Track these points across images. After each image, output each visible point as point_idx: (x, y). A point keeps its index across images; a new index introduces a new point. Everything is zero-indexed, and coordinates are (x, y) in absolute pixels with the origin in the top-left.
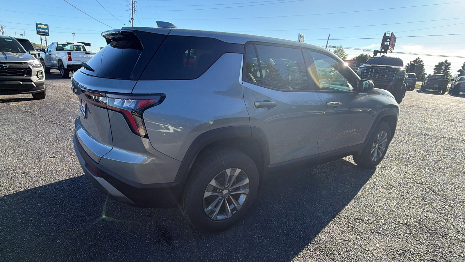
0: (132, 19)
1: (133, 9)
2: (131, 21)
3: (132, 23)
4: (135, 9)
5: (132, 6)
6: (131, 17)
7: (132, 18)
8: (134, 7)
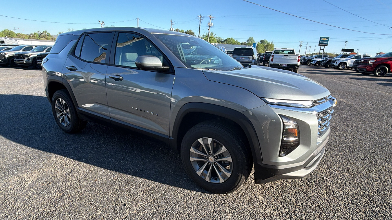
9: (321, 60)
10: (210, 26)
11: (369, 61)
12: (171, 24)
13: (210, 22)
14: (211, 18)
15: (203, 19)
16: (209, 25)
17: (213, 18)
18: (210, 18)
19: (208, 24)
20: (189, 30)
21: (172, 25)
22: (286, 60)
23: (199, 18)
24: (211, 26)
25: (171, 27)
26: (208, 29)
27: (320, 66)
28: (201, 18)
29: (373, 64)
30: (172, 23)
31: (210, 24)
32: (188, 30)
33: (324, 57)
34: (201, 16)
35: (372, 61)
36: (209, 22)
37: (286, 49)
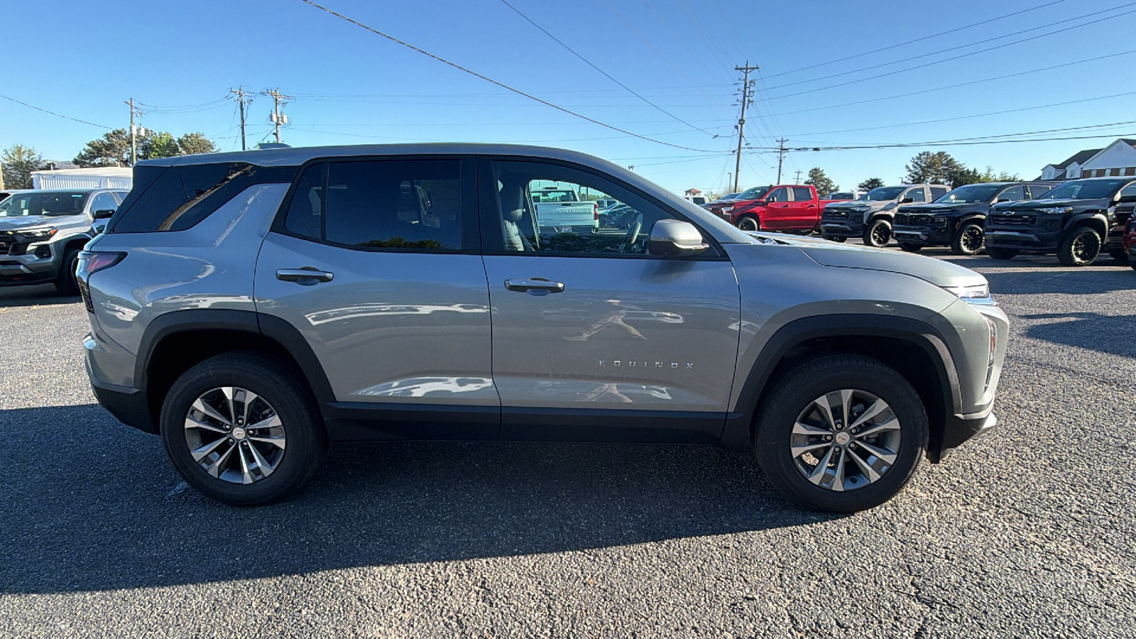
0: (742, 122)
1: (747, 98)
2: (739, 126)
3: (741, 131)
4: (751, 99)
5: (745, 93)
6: (740, 118)
7: (742, 120)
8: (747, 94)
9: (605, 211)
10: (278, 124)
11: (723, 209)
12: (132, 113)
13: (279, 113)
14: (279, 100)
15: (251, 100)
16: (275, 119)
17: (286, 100)
18: (276, 100)
19: (271, 116)
20: (192, 134)
21: (134, 115)
22: (570, 216)
23: (237, 97)
24: (280, 122)
25: (132, 122)
26: (275, 131)
27: (606, 227)
28: (245, 99)
29: (730, 214)
30: (134, 111)
31: (278, 117)
32: (189, 134)
33: (608, 205)
34: (242, 92)
35: (729, 209)
36: (274, 110)
37: (556, 188)
